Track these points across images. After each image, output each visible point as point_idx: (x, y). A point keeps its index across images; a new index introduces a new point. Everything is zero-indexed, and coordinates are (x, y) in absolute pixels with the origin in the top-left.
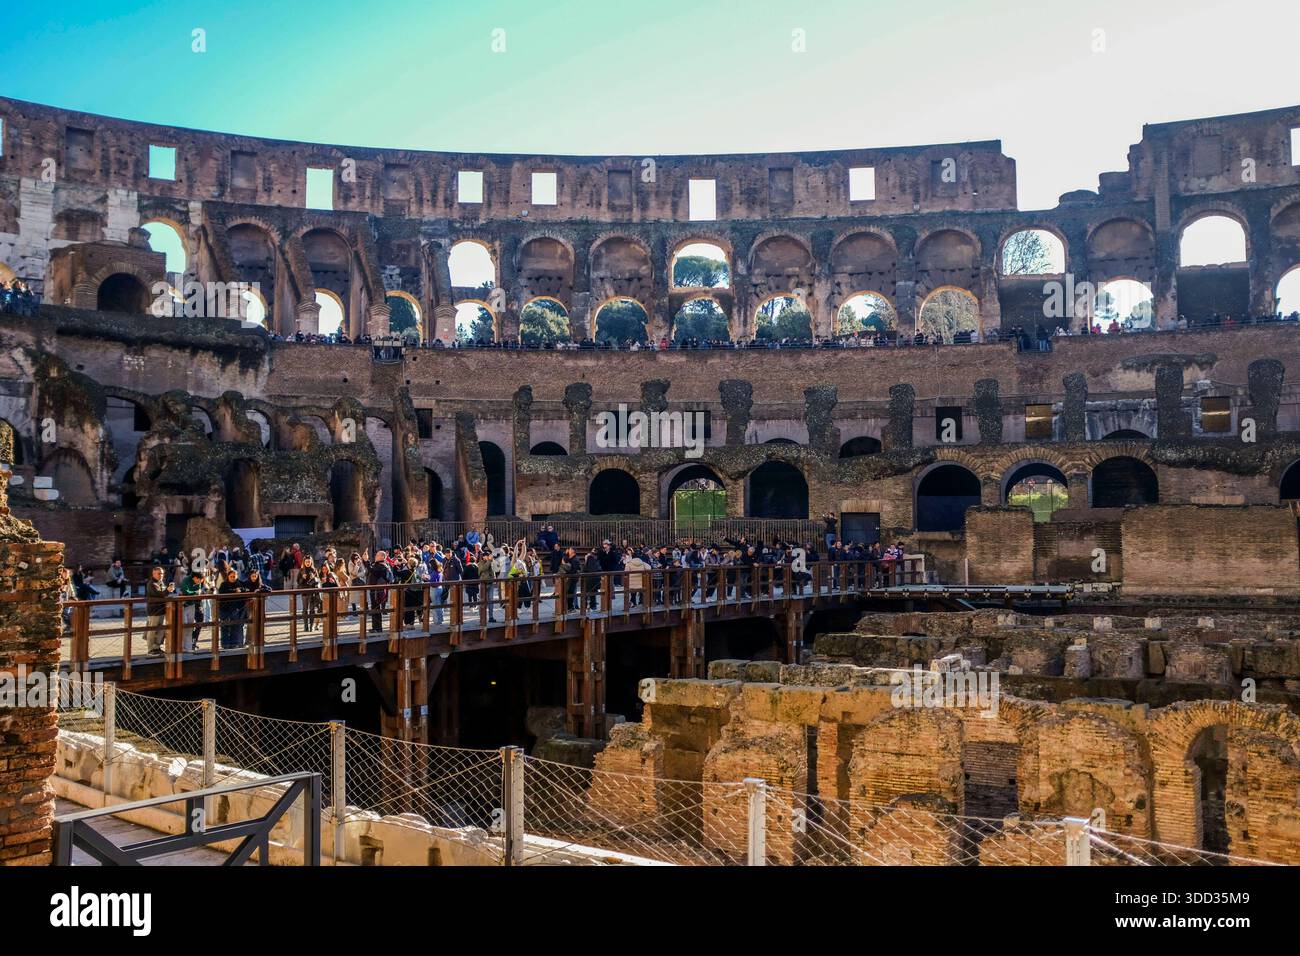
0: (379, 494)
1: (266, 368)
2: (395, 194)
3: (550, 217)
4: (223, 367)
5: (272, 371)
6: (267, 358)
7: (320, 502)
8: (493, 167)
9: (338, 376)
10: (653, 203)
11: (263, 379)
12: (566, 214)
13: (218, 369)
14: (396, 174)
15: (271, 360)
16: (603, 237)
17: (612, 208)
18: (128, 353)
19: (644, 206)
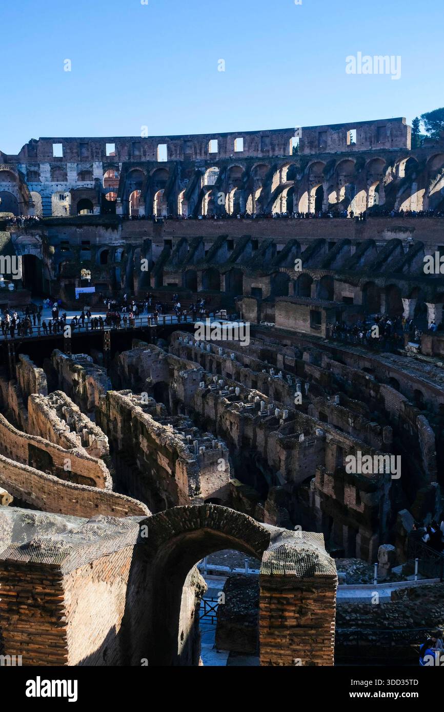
0: (125, 277)
1: (120, 229)
2: (188, 151)
3: (241, 156)
4: (107, 230)
5: (122, 229)
6: (120, 226)
7: (108, 279)
8: (221, 138)
9: (143, 230)
10: (277, 149)
11: (120, 232)
12: (246, 155)
13: (105, 230)
14: (189, 144)
15: (122, 227)
16: (256, 164)
17: (262, 151)
18: (77, 228)
19: (273, 150)
